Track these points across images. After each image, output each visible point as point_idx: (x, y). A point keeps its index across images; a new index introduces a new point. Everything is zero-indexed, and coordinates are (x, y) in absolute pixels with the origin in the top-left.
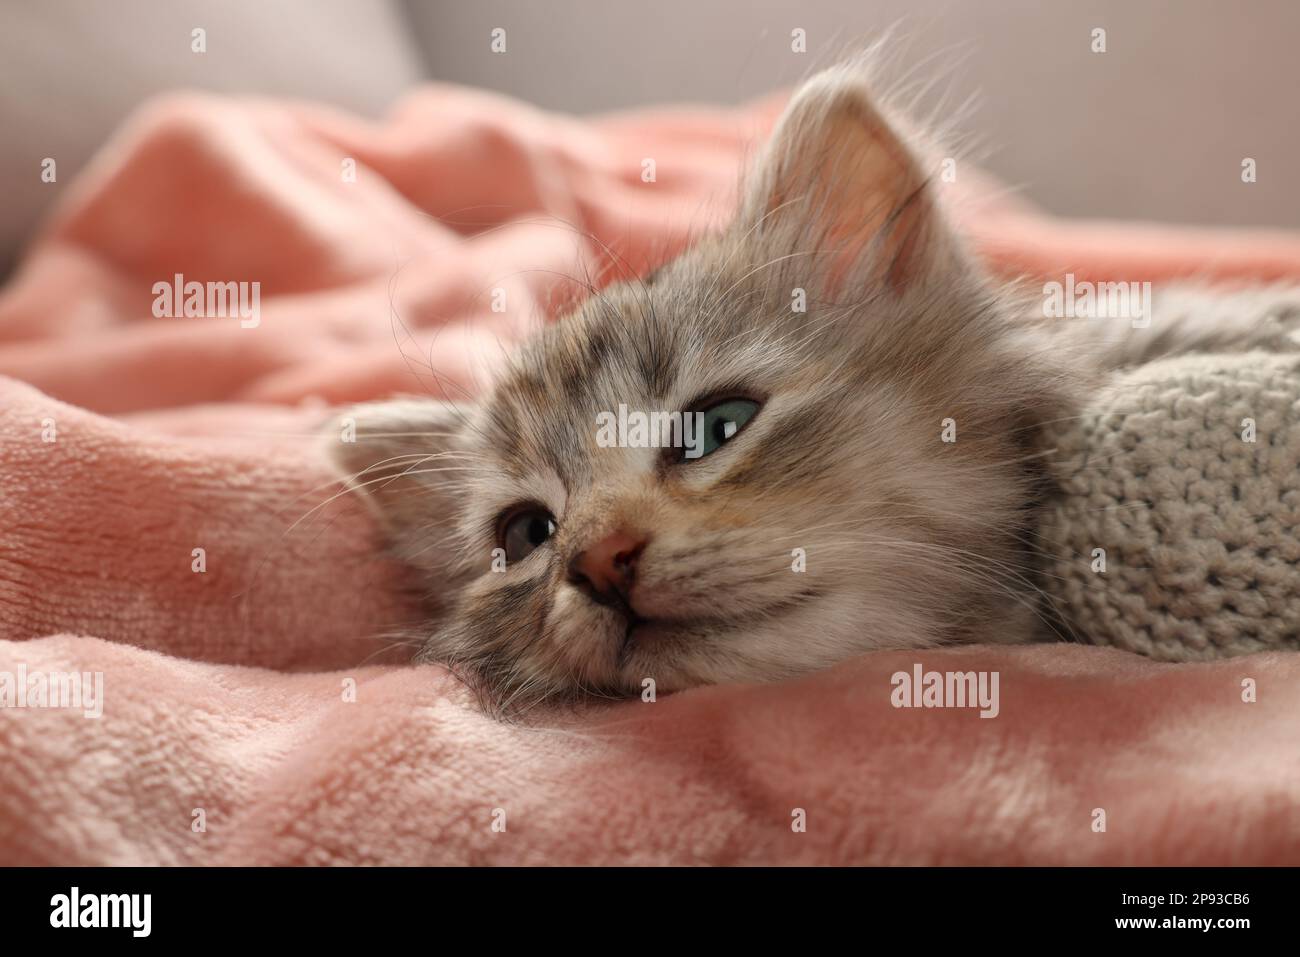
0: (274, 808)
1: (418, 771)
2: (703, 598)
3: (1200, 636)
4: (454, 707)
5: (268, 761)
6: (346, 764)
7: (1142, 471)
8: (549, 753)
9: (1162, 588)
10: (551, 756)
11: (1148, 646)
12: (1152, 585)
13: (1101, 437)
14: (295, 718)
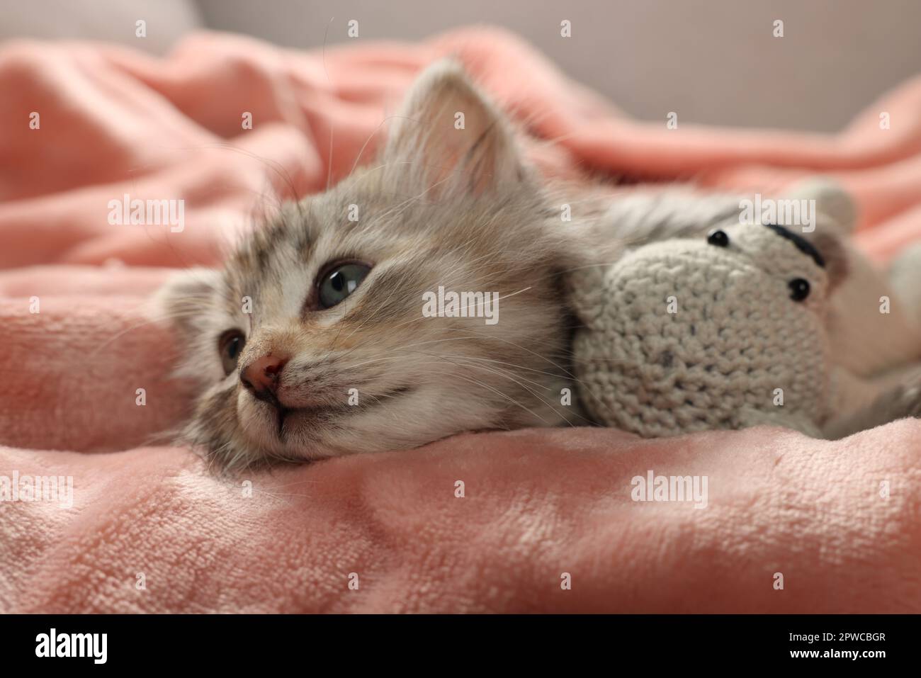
0: (71, 546)
1: (165, 519)
2: (322, 393)
3: (670, 420)
4: (192, 476)
5: (68, 514)
6: (118, 516)
7: (636, 317)
8: (252, 504)
9: (648, 391)
10: (253, 506)
11: (640, 427)
12: (641, 390)
13: (613, 294)
14: (89, 485)
